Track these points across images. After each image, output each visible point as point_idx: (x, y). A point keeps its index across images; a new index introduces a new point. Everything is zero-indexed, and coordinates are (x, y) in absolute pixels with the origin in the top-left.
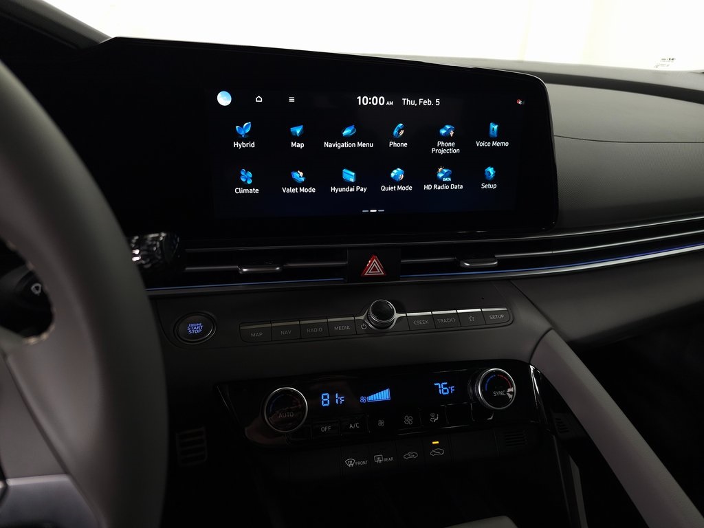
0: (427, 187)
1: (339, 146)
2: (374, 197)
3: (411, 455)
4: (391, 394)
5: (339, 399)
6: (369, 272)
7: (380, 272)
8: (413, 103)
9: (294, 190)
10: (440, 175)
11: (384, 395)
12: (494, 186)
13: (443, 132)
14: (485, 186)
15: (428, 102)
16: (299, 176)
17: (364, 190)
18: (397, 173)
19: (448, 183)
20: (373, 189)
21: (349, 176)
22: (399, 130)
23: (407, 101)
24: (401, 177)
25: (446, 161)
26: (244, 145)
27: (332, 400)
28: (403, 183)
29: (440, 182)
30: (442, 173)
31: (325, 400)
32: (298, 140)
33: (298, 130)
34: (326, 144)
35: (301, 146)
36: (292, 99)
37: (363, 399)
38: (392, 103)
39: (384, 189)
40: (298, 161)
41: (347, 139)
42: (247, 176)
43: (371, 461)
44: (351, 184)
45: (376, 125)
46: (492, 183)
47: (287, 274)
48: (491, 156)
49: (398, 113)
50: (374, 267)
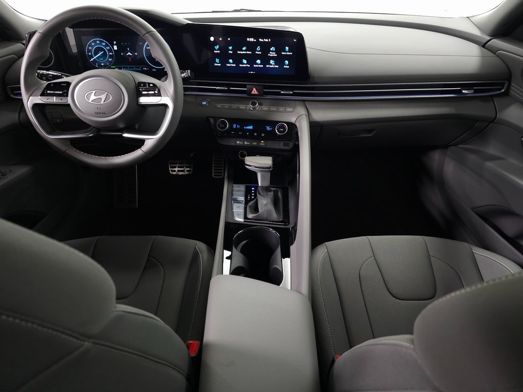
0: (267, 66)
1: (242, 52)
2: (252, 68)
3: (255, 143)
4: (253, 127)
5: (238, 126)
6: (253, 92)
7: (256, 93)
8: (262, 40)
9: (230, 65)
10: (271, 63)
11: (251, 127)
12: (288, 67)
13: (271, 49)
14: (285, 67)
15: (267, 40)
16: (231, 61)
17: (249, 66)
18: (258, 61)
19: (274, 65)
20: (252, 66)
21: (245, 61)
22: (259, 48)
23: (260, 40)
24: (259, 63)
25: (273, 58)
26: (217, 52)
27: (236, 126)
28: (260, 64)
29: (271, 65)
30: (272, 62)
31: (235, 126)
32: (231, 51)
33: (231, 48)
34: (238, 52)
35: (232, 52)
36: (229, 39)
37: (245, 128)
38: (255, 40)
39: (255, 66)
40: (231, 56)
41: (244, 51)
42: (217, 60)
43: (244, 143)
44: (245, 64)
45: (251, 47)
46: (287, 66)
47: (229, 91)
48: (287, 57)
49: (258, 43)
50: (254, 91)
